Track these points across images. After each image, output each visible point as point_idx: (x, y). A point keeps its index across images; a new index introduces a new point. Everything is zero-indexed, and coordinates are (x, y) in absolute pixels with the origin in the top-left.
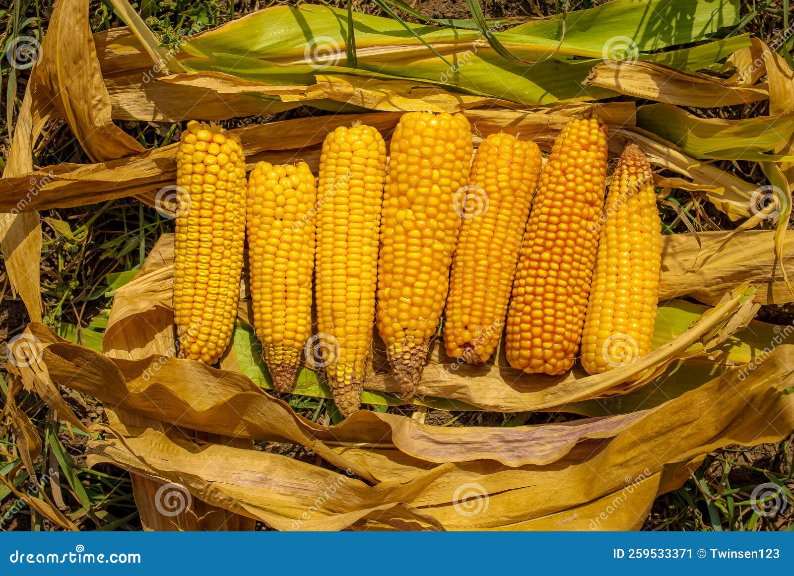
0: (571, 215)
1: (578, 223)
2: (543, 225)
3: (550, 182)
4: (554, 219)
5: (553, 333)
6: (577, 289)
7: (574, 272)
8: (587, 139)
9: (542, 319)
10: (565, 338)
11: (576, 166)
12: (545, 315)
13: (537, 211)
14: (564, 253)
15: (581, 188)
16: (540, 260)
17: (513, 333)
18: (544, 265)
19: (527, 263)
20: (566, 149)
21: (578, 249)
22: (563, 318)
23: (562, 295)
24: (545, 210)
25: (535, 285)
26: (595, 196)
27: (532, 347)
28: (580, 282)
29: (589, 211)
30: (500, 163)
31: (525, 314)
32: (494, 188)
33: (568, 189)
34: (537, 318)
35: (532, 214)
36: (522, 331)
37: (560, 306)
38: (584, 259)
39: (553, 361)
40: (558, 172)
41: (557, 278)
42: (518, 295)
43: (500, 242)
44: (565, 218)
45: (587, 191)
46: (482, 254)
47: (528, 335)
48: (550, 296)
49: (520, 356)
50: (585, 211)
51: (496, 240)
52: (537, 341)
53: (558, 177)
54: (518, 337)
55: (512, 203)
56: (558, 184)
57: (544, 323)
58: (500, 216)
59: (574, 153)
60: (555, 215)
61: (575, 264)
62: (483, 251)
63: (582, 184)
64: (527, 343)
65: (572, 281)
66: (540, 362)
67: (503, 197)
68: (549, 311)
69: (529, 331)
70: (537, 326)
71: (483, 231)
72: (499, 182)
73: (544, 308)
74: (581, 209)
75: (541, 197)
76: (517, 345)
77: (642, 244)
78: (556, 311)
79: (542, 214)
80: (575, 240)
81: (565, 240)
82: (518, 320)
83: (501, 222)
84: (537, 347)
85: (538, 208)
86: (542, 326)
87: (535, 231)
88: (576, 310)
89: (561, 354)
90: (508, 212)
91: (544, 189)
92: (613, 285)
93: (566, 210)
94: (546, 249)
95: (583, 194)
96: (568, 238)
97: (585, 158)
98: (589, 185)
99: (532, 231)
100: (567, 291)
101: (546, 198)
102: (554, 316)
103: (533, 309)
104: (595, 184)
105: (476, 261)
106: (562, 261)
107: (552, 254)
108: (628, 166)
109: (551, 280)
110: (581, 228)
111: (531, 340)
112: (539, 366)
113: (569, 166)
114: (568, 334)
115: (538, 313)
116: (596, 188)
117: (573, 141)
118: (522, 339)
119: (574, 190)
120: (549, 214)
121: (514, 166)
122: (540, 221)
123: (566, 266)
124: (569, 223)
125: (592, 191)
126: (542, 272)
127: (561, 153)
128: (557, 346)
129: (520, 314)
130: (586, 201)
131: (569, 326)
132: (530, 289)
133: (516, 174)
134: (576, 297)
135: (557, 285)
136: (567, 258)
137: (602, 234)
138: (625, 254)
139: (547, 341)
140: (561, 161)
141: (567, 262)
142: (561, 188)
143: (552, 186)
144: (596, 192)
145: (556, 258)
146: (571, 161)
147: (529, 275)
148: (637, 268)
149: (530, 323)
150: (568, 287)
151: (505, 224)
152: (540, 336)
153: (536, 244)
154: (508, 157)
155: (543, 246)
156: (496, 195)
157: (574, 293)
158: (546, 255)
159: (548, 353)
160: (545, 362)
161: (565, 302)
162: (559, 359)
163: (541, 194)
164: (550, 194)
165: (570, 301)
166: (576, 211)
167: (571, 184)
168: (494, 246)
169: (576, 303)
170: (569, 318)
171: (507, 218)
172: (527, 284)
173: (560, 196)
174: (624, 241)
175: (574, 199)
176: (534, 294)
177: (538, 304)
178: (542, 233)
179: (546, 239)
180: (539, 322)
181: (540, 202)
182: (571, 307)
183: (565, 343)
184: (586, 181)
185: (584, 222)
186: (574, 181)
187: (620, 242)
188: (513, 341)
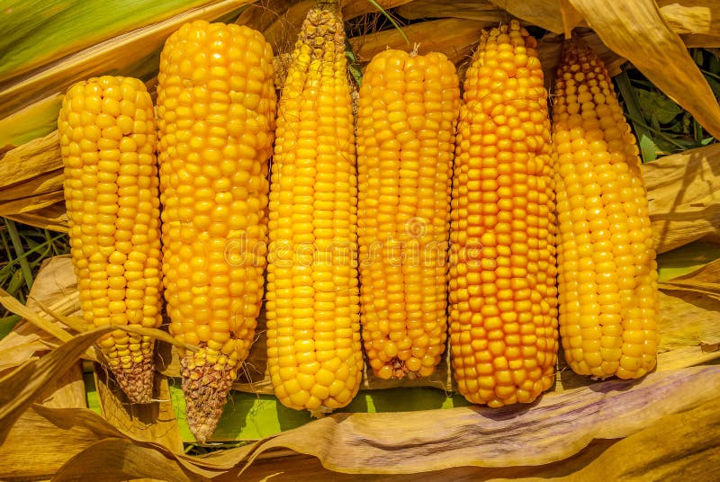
0: (511, 173)
1: (524, 182)
2: (475, 195)
3: (472, 133)
4: (489, 184)
5: (521, 345)
6: (542, 276)
7: (532, 254)
8: (511, 61)
9: (501, 328)
10: (539, 349)
11: (504, 103)
12: (504, 322)
13: (463, 178)
14: (513, 230)
15: (518, 133)
16: (480, 247)
17: (463, 355)
18: (489, 251)
19: (463, 253)
20: (485, 81)
21: (531, 219)
22: (531, 321)
23: (522, 289)
24: (474, 173)
25: (482, 283)
26: (540, 140)
27: (495, 370)
28: (543, 265)
29: (536, 162)
30: (389, 95)
31: (474, 326)
32: (387, 133)
33: (500, 138)
34: (494, 329)
35: (456, 182)
36: (475, 351)
37: (522, 305)
38: (543, 232)
39: (528, 384)
40: (482, 117)
41: (511, 266)
42: (459, 301)
43: (411, 209)
44: (504, 179)
45: (528, 134)
46: (387, 231)
47: (486, 355)
48: (506, 294)
49: (479, 387)
50: (530, 164)
51: (405, 208)
52: (501, 361)
53: (483, 123)
54: (471, 360)
55: (417, 150)
56: (484, 133)
57: (505, 334)
58: (403, 172)
59: (497, 85)
60: (489, 178)
61: (532, 241)
62: (389, 226)
63: (519, 127)
64: (486, 367)
65: (532, 267)
66: (510, 389)
67: (402, 143)
68: (509, 316)
69: (486, 348)
70: (496, 340)
71: (383, 198)
72: (391, 123)
73: (500, 313)
74: (525, 162)
75: (465, 156)
76: (472, 371)
77: (616, 180)
78: (518, 313)
79: (470, 179)
80: (524, 208)
81: (510, 210)
82: (466, 336)
83: (407, 181)
84: (502, 369)
85: (463, 172)
86: (503, 339)
87: (465, 207)
88: (545, 305)
89: (537, 373)
90: (413, 164)
91: (465, 144)
92: (587, 248)
93: (504, 167)
94: (485, 228)
95: (523, 140)
96: (514, 207)
97: (515, 89)
98: (528, 126)
99: (460, 207)
100: (529, 282)
101: (472, 156)
102: (517, 321)
103: (485, 317)
104: (536, 123)
105: (382, 241)
106: (513, 241)
107: (497, 234)
108: (573, 73)
109: (503, 271)
110: (530, 188)
111: (491, 361)
112: (509, 395)
113: (495, 104)
114: (540, 342)
115: (493, 322)
116: (539, 128)
117: (493, 69)
118: (478, 362)
119: (509, 138)
120: (481, 179)
121: (410, 96)
122: (470, 191)
123: (519, 247)
124: (511, 185)
125: (534, 134)
126: (487, 263)
127: (479, 88)
128: (529, 363)
129: (469, 327)
130: (529, 150)
131: (540, 331)
132: (474, 290)
133: (414, 107)
134: (542, 288)
135: (512, 277)
136: (519, 235)
137: (557, 177)
138: (595, 200)
139: (515, 358)
140: (482, 100)
141: (520, 242)
142: (490, 138)
143: (476, 138)
144: (541, 134)
145: (504, 238)
146: (497, 97)
147: (470, 271)
148: (616, 216)
149: (486, 337)
150: (529, 276)
151: (412, 182)
152: (503, 354)
153: (470, 225)
154: (399, 84)
155: (482, 224)
156: (391, 144)
157: (539, 283)
158: (488, 237)
159: (519, 375)
160: (517, 387)
161: (528, 298)
162: (534, 380)
163: (463, 151)
164: (476, 149)
165: (536, 296)
166: (518, 166)
167: (503, 130)
168: (402, 217)
169: (544, 296)
170: (538, 319)
171: (415, 173)
172: (469, 284)
173: (491, 150)
174: (590, 182)
175: (511, 150)
176: (482, 295)
177: (490, 309)
178: (476, 207)
179: (483, 214)
180: (497, 334)
181: (463, 163)
182: (538, 303)
183: (540, 355)
184: (523, 121)
185: (532, 180)
186: (506, 124)
187: (583, 184)
188: (465, 366)
